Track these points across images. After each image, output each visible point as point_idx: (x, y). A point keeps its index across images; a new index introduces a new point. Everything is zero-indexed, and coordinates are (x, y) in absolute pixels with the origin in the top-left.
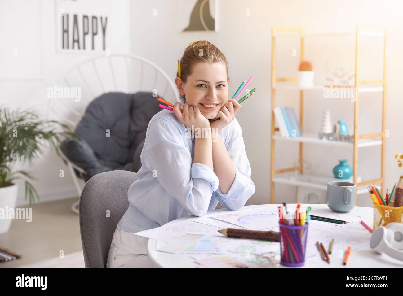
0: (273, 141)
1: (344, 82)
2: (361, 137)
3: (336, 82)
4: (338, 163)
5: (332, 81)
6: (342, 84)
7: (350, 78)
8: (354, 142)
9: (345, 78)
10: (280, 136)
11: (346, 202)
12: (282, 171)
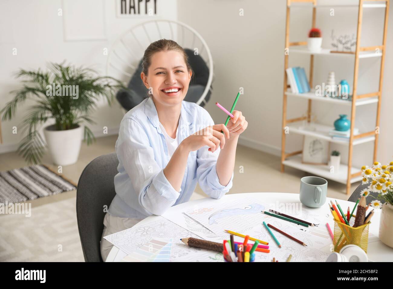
0: (285, 97)
1: (347, 48)
2: (359, 97)
3: (341, 48)
4: (338, 117)
5: (337, 47)
6: (345, 50)
7: (352, 45)
8: (352, 101)
9: (349, 45)
10: (291, 92)
11: (316, 201)
12: (292, 121)
